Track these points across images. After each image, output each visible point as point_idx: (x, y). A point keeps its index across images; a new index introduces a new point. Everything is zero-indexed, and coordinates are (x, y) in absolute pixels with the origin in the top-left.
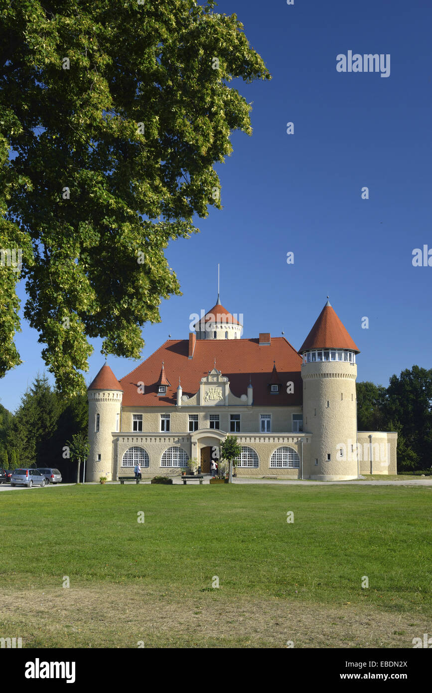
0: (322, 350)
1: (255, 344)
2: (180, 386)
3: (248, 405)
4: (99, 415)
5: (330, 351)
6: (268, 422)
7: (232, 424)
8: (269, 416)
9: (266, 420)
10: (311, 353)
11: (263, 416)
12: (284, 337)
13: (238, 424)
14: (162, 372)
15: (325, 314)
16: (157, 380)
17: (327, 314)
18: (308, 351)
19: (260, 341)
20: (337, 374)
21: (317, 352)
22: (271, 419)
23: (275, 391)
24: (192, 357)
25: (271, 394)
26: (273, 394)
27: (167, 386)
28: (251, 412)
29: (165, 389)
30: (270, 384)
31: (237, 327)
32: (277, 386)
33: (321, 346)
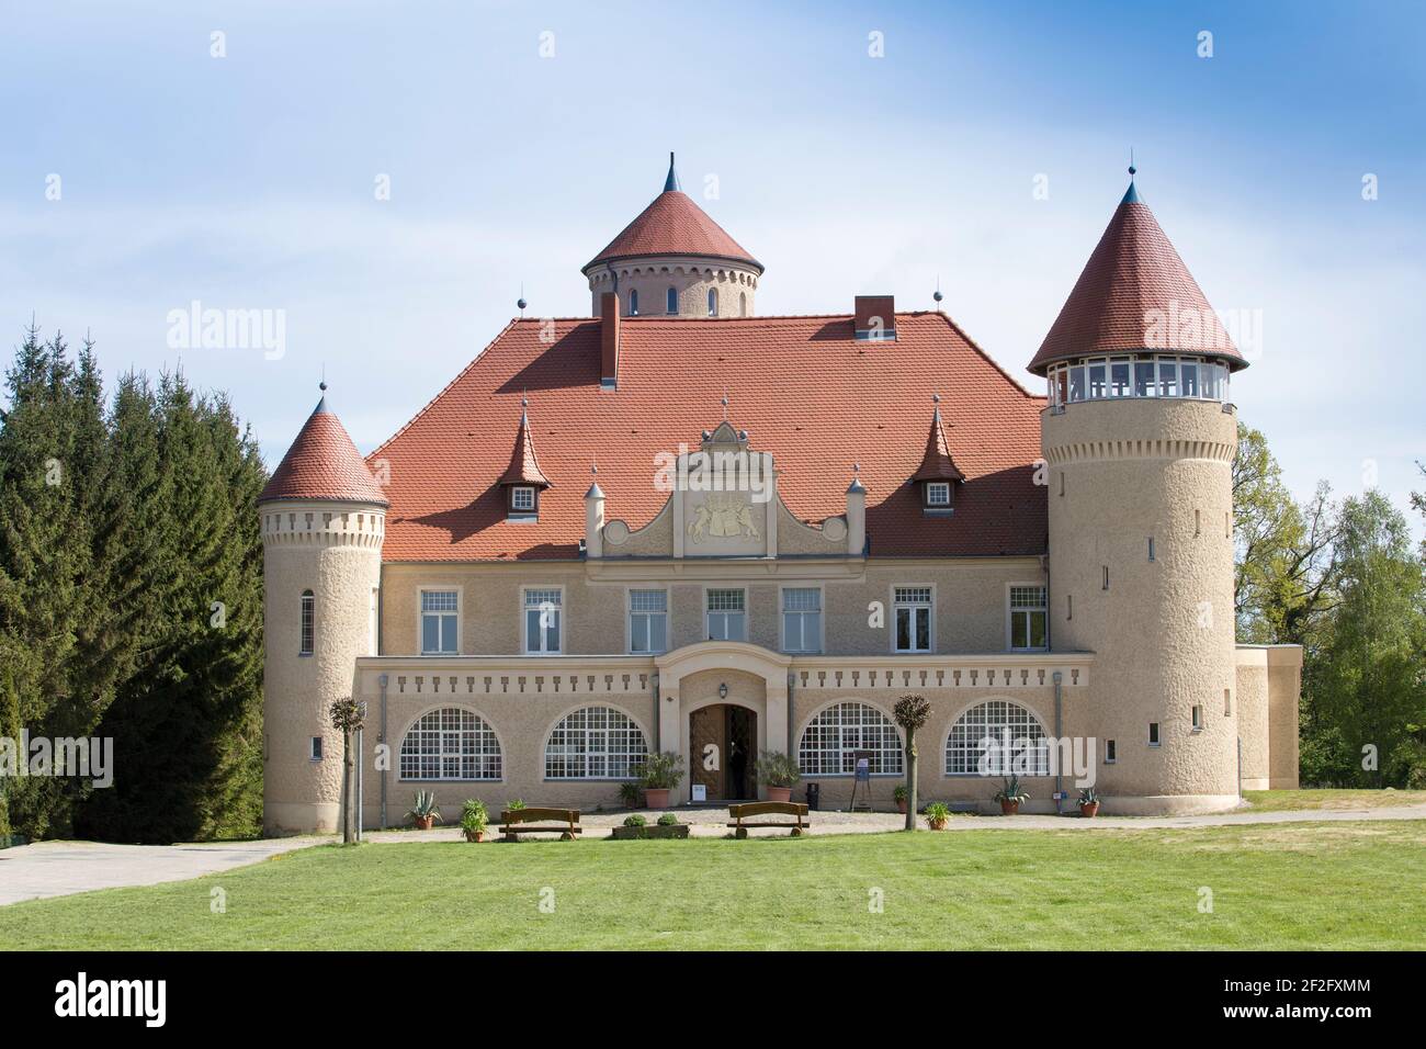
0: (1127, 358)
1: (842, 346)
2: (596, 487)
3: (848, 556)
4: (309, 592)
5: (1157, 364)
6: (923, 614)
8: (925, 594)
9: (914, 609)
10: (1087, 367)
11: (903, 594)
12: (941, 311)
14: (520, 438)
15: (1127, 229)
16: (502, 466)
17: (1134, 229)
18: (1075, 361)
19: (859, 324)
20: (1182, 445)
21: (1108, 366)
22: (935, 603)
23: (941, 503)
24: (613, 383)
25: (929, 514)
26: (933, 514)
27: (541, 487)
28: (862, 580)
29: (533, 496)
30: (920, 477)
31: (746, 275)
32: (947, 485)
33: (1123, 343)
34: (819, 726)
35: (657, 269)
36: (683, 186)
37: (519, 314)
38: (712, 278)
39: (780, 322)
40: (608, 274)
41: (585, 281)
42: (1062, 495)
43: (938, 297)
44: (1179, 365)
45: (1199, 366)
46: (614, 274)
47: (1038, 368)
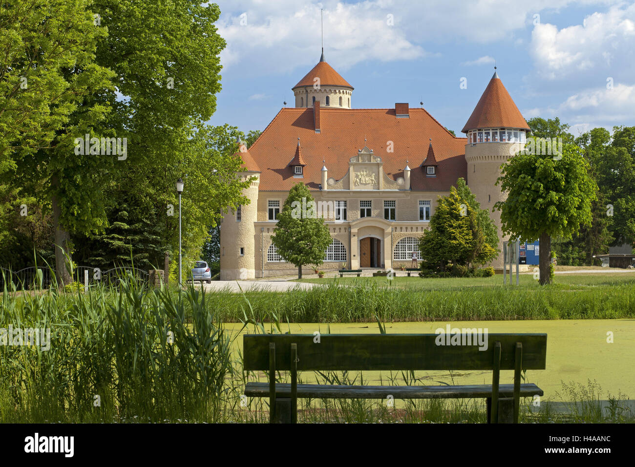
1: (391, 117)
2: (324, 167)
3: (405, 190)
5: (506, 131)
6: (427, 209)
7: (386, 211)
8: (428, 202)
9: (425, 207)
10: (484, 132)
11: (422, 203)
12: (423, 108)
13: (393, 211)
14: (297, 150)
18: (479, 130)
19: (397, 112)
21: (491, 132)
22: (432, 206)
23: (432, 173)
24: (320, 131)
25: (428, 177)
26: (430, 177)
27: (303, 166)
28: (409, 198)
29: (301, 169)
30: (425, 165)
31: (348, 91)
32: (434, 167)
33: (496, 124)
34: (400, 244)
35: (328, 90)
36: (326, 60)
37: (284, 106)
38: (336, 93)
39: (371, 111)
40: (305, 91)
41: (293, 92)
42: (474, 172)
43: (422, 104)
44: (513, 132)
45: (518, 132)
46: (307, 91)
47: (465, 131)
